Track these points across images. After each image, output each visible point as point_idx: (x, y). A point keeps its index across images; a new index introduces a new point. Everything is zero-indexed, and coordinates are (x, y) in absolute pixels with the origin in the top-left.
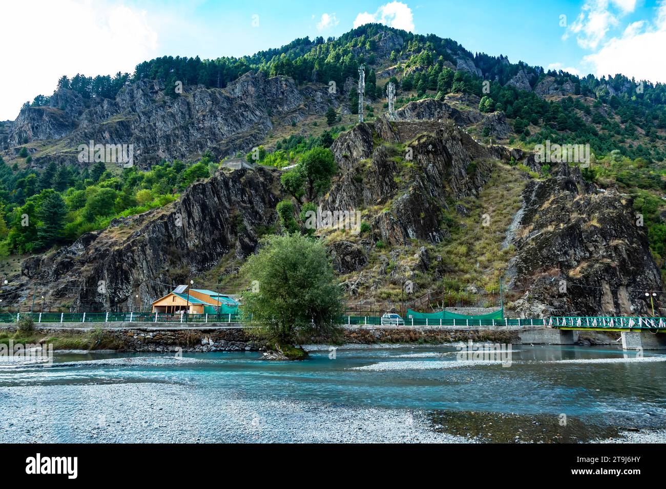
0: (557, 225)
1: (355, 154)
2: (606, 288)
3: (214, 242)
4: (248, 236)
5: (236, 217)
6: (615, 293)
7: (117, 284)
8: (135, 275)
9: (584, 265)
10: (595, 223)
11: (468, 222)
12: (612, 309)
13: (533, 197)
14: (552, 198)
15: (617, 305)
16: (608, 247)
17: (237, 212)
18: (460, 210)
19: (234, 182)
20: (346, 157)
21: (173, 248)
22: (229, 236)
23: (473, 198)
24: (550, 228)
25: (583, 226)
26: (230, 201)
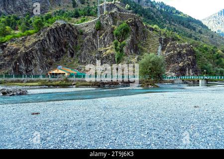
0: (174, 52)
1: (109, 23)
2: (187, 69)
3: (60, 51)
4: (71, 49)
5: (66, 42)
6: (189, 70)
7: (28, 65)
8: (34, 62)
9: (182, 63)
10: (184, 51)
11: (145, 49)
12: (188, 74)
13: (163, 42)
14: (169, 43)
15: (189, 73)
16: (188, 58)
17: (66, 40)
18: (142, 45)
19: (63, 29)
20: (106, 24)
21: (46, 52)
22: (64, 49)
23: (145, 41)
24: (172, 52)
25: (182, 52)
26: (62, 36)
